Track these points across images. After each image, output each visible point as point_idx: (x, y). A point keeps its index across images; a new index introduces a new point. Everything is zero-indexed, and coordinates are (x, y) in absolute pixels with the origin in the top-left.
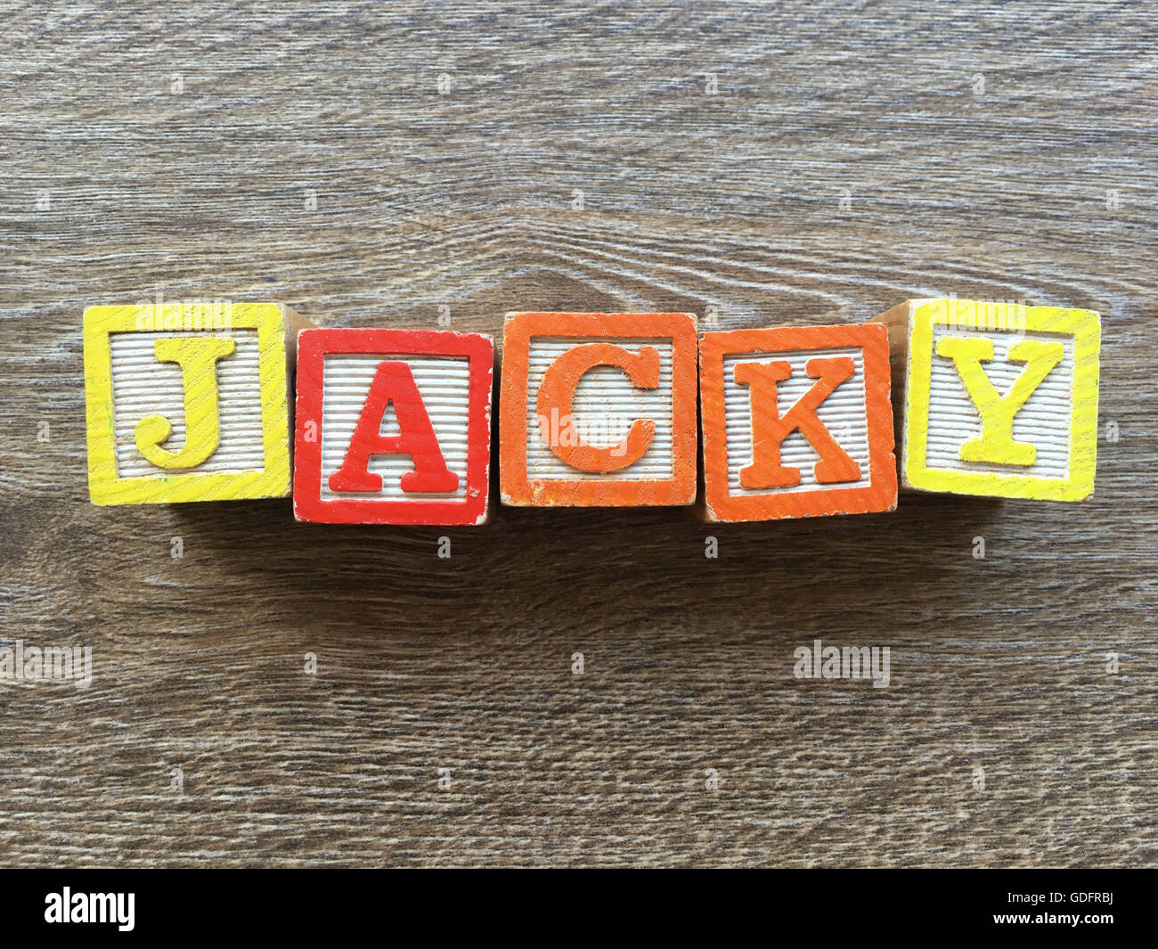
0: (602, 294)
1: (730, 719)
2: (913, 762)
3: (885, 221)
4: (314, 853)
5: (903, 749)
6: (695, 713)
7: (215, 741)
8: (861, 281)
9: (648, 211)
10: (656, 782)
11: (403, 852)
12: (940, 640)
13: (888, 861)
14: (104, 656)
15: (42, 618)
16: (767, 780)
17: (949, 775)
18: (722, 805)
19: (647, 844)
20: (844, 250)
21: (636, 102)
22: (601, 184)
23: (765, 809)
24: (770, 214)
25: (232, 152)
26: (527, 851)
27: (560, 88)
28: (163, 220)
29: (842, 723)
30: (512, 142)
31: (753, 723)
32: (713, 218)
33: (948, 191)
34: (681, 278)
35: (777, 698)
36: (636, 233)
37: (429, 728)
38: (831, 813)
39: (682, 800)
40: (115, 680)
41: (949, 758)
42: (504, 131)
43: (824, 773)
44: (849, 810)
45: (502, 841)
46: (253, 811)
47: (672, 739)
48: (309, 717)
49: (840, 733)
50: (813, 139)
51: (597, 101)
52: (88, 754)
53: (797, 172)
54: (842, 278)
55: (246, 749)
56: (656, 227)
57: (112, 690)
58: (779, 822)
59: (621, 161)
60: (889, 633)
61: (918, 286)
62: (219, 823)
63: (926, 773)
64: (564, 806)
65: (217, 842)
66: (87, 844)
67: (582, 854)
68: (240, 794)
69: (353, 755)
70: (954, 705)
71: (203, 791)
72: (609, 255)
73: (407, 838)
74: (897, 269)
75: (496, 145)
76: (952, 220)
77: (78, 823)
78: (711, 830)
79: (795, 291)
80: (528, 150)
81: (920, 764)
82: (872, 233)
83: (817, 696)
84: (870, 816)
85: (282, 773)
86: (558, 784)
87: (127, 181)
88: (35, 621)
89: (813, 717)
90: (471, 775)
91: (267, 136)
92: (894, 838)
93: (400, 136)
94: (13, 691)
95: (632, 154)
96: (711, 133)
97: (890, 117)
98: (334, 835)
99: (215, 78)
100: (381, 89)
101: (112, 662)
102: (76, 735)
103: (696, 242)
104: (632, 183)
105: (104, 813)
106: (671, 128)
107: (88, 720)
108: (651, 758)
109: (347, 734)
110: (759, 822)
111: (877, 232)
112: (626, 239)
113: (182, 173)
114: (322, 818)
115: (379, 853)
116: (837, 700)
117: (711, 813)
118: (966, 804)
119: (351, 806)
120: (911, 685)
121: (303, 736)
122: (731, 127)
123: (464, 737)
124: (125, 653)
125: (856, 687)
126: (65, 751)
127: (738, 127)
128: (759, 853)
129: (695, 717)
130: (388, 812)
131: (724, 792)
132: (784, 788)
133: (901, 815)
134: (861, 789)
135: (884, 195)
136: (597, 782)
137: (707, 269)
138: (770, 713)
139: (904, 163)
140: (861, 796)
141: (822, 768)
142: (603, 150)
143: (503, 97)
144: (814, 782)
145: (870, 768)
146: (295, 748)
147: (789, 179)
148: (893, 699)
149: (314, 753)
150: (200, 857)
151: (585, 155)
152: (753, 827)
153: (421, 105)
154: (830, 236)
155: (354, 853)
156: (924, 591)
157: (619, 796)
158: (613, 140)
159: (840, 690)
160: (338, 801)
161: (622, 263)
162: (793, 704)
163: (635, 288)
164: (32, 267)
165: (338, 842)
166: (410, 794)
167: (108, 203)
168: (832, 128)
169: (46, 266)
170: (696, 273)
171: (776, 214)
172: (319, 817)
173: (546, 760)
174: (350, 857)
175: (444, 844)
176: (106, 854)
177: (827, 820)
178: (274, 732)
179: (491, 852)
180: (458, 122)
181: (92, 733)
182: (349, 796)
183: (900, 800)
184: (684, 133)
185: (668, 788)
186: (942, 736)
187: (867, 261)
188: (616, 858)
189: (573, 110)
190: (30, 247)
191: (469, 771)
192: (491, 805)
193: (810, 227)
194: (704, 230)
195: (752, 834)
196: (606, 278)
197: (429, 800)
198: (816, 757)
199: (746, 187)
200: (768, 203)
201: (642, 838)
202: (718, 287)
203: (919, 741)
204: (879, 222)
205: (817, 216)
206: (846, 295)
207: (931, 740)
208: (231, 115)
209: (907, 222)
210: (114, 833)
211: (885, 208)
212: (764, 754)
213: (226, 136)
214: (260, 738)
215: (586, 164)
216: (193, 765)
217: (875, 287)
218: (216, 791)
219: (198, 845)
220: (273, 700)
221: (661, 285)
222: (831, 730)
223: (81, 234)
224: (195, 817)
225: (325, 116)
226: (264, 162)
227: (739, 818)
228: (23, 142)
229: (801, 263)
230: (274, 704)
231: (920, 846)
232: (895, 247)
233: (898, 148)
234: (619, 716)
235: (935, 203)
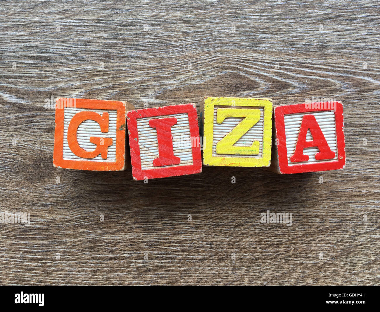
0: (252, 81)
1: (296, 228)
2: (357, 241)
3: (353, 53)
4: (156, 273)
5: (354, 237)
6: (284, 226)
7: (121, 236)
8: (344, 75)
9: (269, 50)
10: (271, 249)
11: (185, 272)
12: (368, 201)
13: (348, 274)
14: (83, 208)
15: (60, 196)
16: (308, 248)
17: (369, 245)
18: (293, 256)
19: (267, 269)
20: (338, 64)
21: (265, 10)
22: (252, 40)
23: (307, 257)
24: (313, 51)
25: (120, 30)
26: (227, 272)
27: (237, 5)
28: (96, 55)
29: (334, 229)
30: (220, 25)
31: (304, 229)
32: (292, 52)
33: (375, 42)
34: (280, 75)
35: (312, 221)
36: (264, 58)
37: (193, 232)
38: (329, 258)
39: (279, 255)
40: (87, 216)
41: (369, 240)
42: (217, 21)
43: (327, 245)
44: (335, 258)
45: (218, 268)
46: (135, 259)
47: (276, 235)
48: (153, 228)
49: (333, 232)
50: (328, 23)
51: (251, 9)
52: (78, 241)
53: (322, 35)
54: (337, 74)
55: (132, 239)
56: (271, 56)
57: (86, 220)
58: (312, 262)
59: (260, 31)
60: (351, 198)
61: (364, 77)
62: (123, 263)
63: (361, 245)
64: (239, 257)
65: (123, 270)
66: (79, 271)
67: (246, 273)
68: (130, 254)
69: (168, 241)
70: (372, 222)
71: (118, 253)
72: (254, 66)
73: (187, 268)
74: (357, 70)
75: (214, 26)
76: (376, 53)
77: (76, 264)
78: (289, 264)
79: (321, 79)
80: (226, 28)
81: (359, 242)
82: (348, 57)
83: (326, 220)
84: (342, 259)
85: (144, 247)
86: (237, 250)
87: (83, 41)
88: (58, 197)
89: (324, 227)
90: (208, 247)
91: (132, 24)
92: (350, 266)
93: (180, 23)
94: (52, 221)
95: (263, 29)
96: (292, 21)
97: (355, 15)
98: (162, 267)
99: (113, 2)
100: (173, 6)
101: (85, 210)
102: (74, 235)
103: (286, 61)
104: (263, 40)
105: (84, 261)
106: (278, 19)
107: (78, 230)
108: (269, 241)
109: (166, 234)
110: (305, 262)
111: (350, 57)
112: (261, 60)
113: (103, 38)
114: (158, 261)
115: (178, 273)
116: (333, 221)
117: (289, 259)
118: (374, 255)
119: (168, 257)
120: (358, 216)
121: (151, 234)
122: (299, 19)
123: (205, 234)
124: (90, 207)
125: (339, 217)
126: (70, 240)
127: (301, 19)
128: (305, 272)
129: (284, 227)
130: (180, 259)
131: (294, 252)
132: (314, 250)
133: (353, 259)
134: (339, 250)
135: (353, 44)
136: (250, 249)
137: (290, 71)
138: (310, 226)
139: (360, 32)
140: (339, 253)
141: (327, 244)
142: (253, 28)
143: (217, 8)
144: (324, 248)
145: (343, 243)
146: (148, 238)
147: (319, 38)
148: (351, 221)
149: (155, 240)
150: (117, 275)
151: (247, 30)
152: (303, 264)
153: (188, 11)
154: (333, 59)
155: (169, 273)
156: (363, 184)
157: (258, 254)
158: (257, 24)
159: (333, 218)
160: (163, 256)
161: (259, 69)
162: (317, 223)
163: (264, 78)
164: (50, 73)
165: (164, 269)
166: (187, 253)
167: (77, 49)
168: (335, 19)
169: (56, 72)
170: (285, 72)
171: (314, 51)
172: (157, 261)
173: (233, 242)
174: (168, 274)
175: (199, 270)
176: (86, 275)
177: (328, 261)
178: (141, 233)
179: (215, 272)
180: (201, 18)
181: (79, 234)
182: (167, 254)
183: (352, 254)
184: (282, 21)
185: (275, 251)
186: (367, 233)
187: (346, 68)
188: (257, 274)
189: (242, 13)
190: (49, 65)
191: (207, 246)
192: (215, 257)
193: (327, 55)
194: (289, 57)
195: (303, 266)
196: (254, 75)
197: (194, 255)
198: (325, 240)
199: (304, 41)
200: (312, 47)
201: (266, 267)
202: (293, 78)
203: (359, 234)
204: (351, 54)
205: (329, 51)
206: (339, 80)
207: (363, 234)
208: (119, 16)
209: (361, 53)
210: (88, 268)
211: (353, 48)
212: (307, 239)
213: (118, 24)
214: (136, 235)
215: (246, 33)
216: (114, 244)
217: (349, 77)
218: (122, 253)
219: (117, 271)
220: (141, 223)
221: (273, 77)
222: (330, 231)
223: (67, 60)
224: (115, 262)
225: (153, 16)
226: (132, 33)
227: (298, 260)
228: (45, 26)
229: (323, 68)
230: (141, 224)
231: (358, 268)
232: (356, 62)
233: (358, 26)
234: (258, 227)
235: (371, 47)
